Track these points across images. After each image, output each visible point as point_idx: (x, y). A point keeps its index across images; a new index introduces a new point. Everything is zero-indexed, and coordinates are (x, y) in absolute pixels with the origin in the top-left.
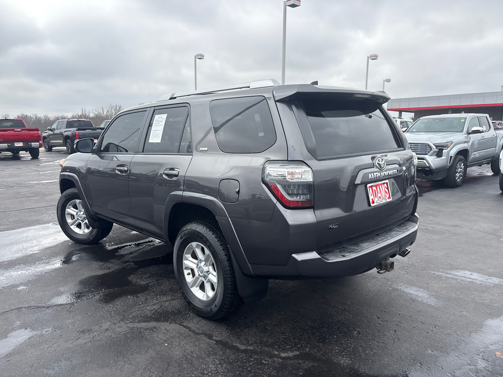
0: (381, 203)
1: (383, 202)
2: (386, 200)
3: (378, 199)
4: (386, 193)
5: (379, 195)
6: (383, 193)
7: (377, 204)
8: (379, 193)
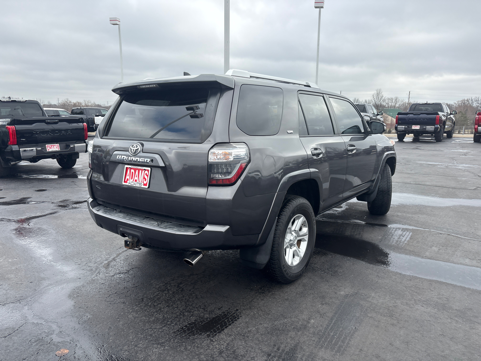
0: (134, 185)
1: (137, 186)
2: (141, 185)
3: (133, 181)
4: (144, 179)
5: (136, 178)
6: (141, 178)
7: (129, 184)
8: (136, 177)
